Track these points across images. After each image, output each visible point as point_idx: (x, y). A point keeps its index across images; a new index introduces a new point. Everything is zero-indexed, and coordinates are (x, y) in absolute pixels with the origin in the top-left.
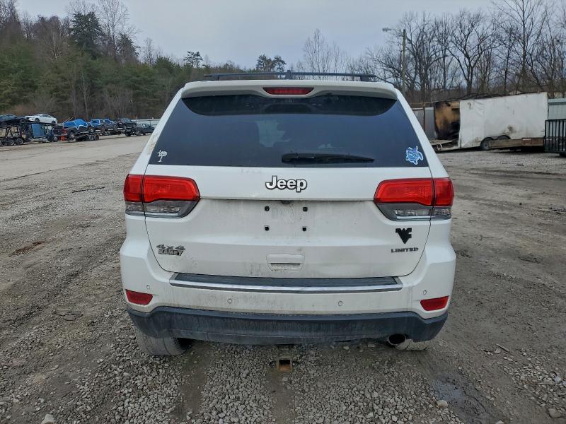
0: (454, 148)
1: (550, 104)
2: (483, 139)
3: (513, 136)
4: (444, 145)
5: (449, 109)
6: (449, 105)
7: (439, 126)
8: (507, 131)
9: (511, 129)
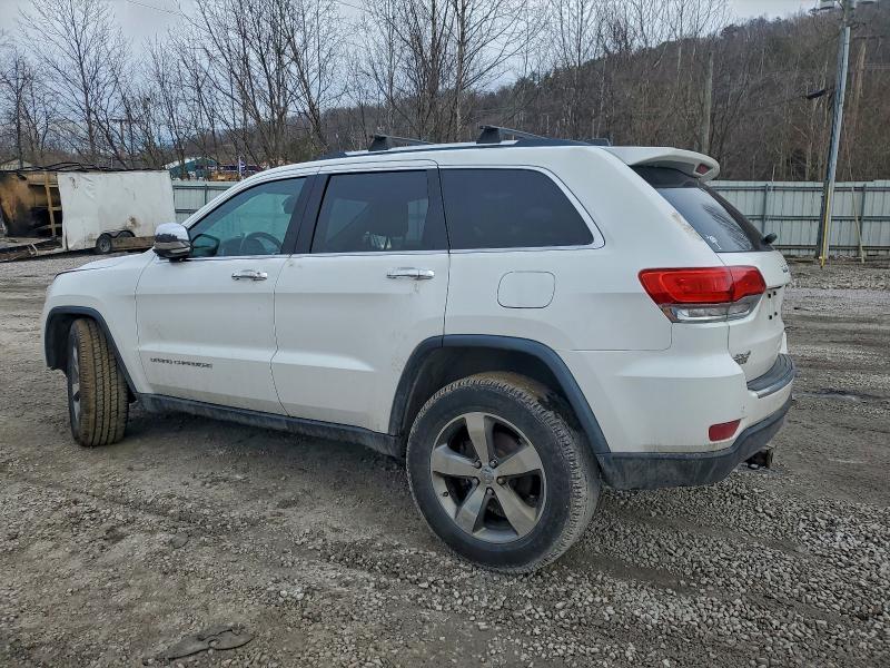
0: (57, 250)
1: (176, 188)
2: (98, 236)
3: (138, 233)
4: (40, 246)
5: (23, 185)
6: (24, 179)
7: (10, 215)
8: (130, 223)
9: (133, 220)
